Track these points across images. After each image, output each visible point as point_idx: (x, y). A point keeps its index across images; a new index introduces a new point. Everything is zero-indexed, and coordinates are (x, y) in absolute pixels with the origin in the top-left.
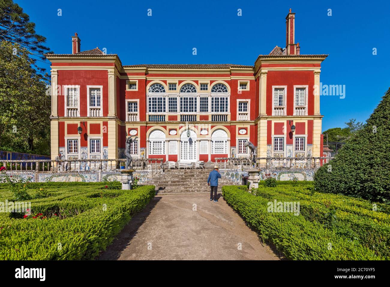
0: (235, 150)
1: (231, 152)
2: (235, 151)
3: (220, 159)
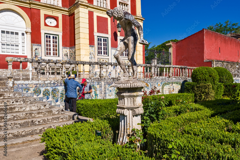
0: (40, 50)
1: (32, 53)
2: (40, 52)
3: (19, 60)
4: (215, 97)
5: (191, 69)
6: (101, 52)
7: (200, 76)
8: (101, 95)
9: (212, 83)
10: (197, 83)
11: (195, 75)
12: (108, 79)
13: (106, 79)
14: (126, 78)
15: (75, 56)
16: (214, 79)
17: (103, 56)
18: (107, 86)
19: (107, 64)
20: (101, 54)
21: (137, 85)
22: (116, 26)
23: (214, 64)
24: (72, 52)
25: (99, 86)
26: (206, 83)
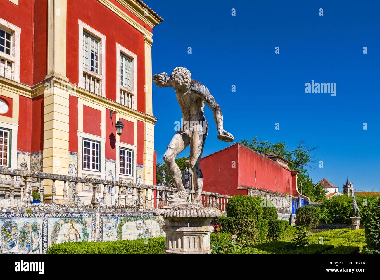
4: (258, 239)
5: (226, 199)
6: (89, 164)
7: (239, 209)
8: (93, 235)
9: (255, 219)
10: (235, 218)
11: (233, 207)
12: (107, 208)
13: (103, 207)
14: (184, 200)
15: (42, 167)
16: (257, 214)
17: (92, 171)
18: (105, 220)
19: (105, 183)
20: (89, 167)
21: (210, 213)
22: (114, 126)
23: (250, 193)
24: (35, 161)
25: (91, 219)
26: (247, 219)
